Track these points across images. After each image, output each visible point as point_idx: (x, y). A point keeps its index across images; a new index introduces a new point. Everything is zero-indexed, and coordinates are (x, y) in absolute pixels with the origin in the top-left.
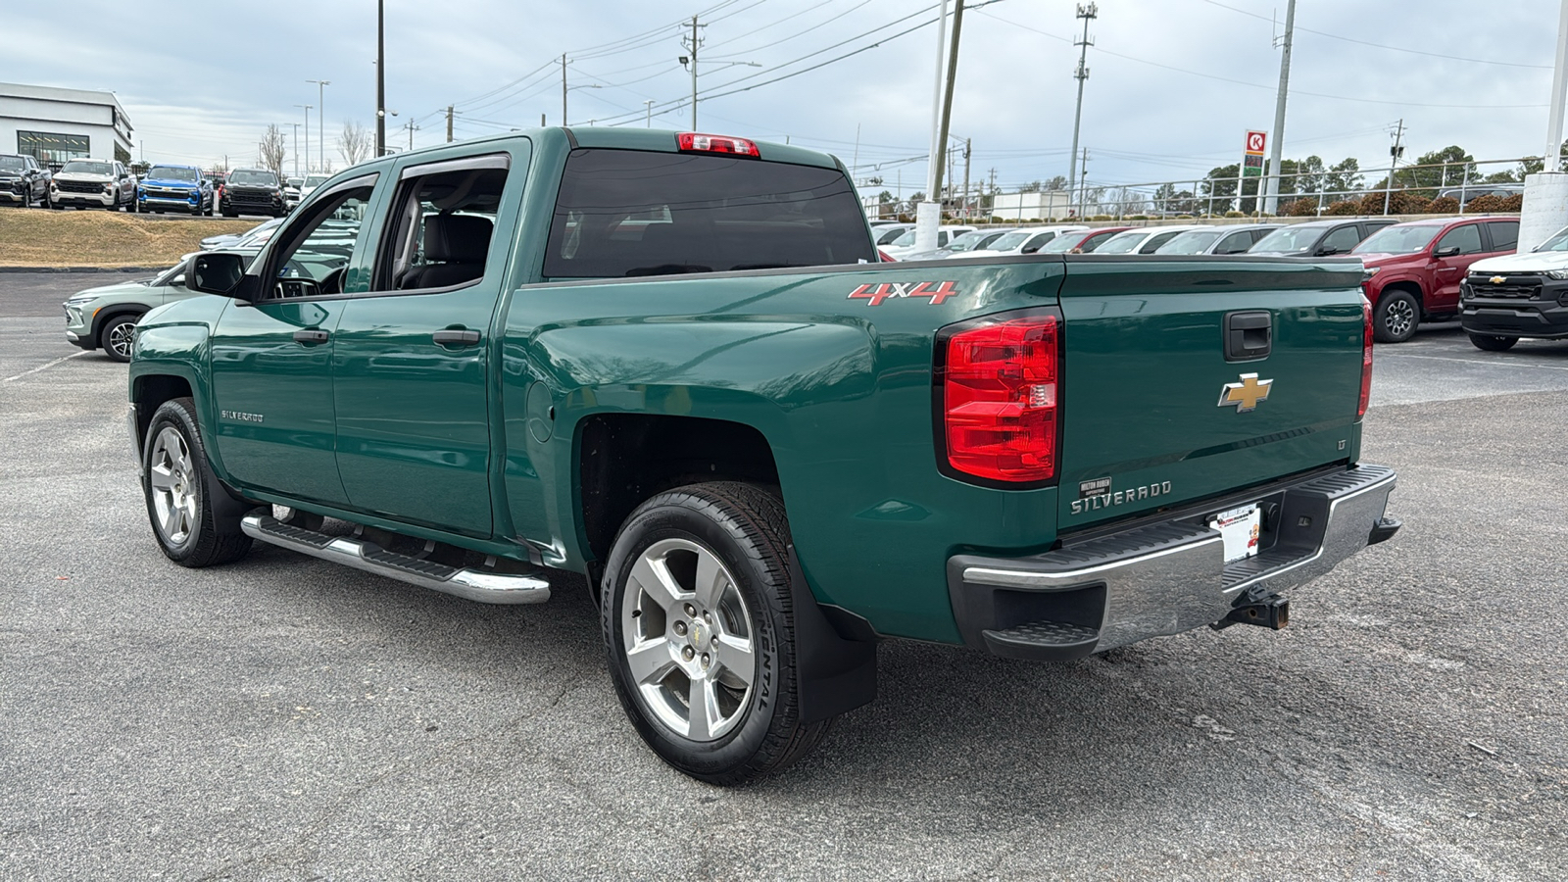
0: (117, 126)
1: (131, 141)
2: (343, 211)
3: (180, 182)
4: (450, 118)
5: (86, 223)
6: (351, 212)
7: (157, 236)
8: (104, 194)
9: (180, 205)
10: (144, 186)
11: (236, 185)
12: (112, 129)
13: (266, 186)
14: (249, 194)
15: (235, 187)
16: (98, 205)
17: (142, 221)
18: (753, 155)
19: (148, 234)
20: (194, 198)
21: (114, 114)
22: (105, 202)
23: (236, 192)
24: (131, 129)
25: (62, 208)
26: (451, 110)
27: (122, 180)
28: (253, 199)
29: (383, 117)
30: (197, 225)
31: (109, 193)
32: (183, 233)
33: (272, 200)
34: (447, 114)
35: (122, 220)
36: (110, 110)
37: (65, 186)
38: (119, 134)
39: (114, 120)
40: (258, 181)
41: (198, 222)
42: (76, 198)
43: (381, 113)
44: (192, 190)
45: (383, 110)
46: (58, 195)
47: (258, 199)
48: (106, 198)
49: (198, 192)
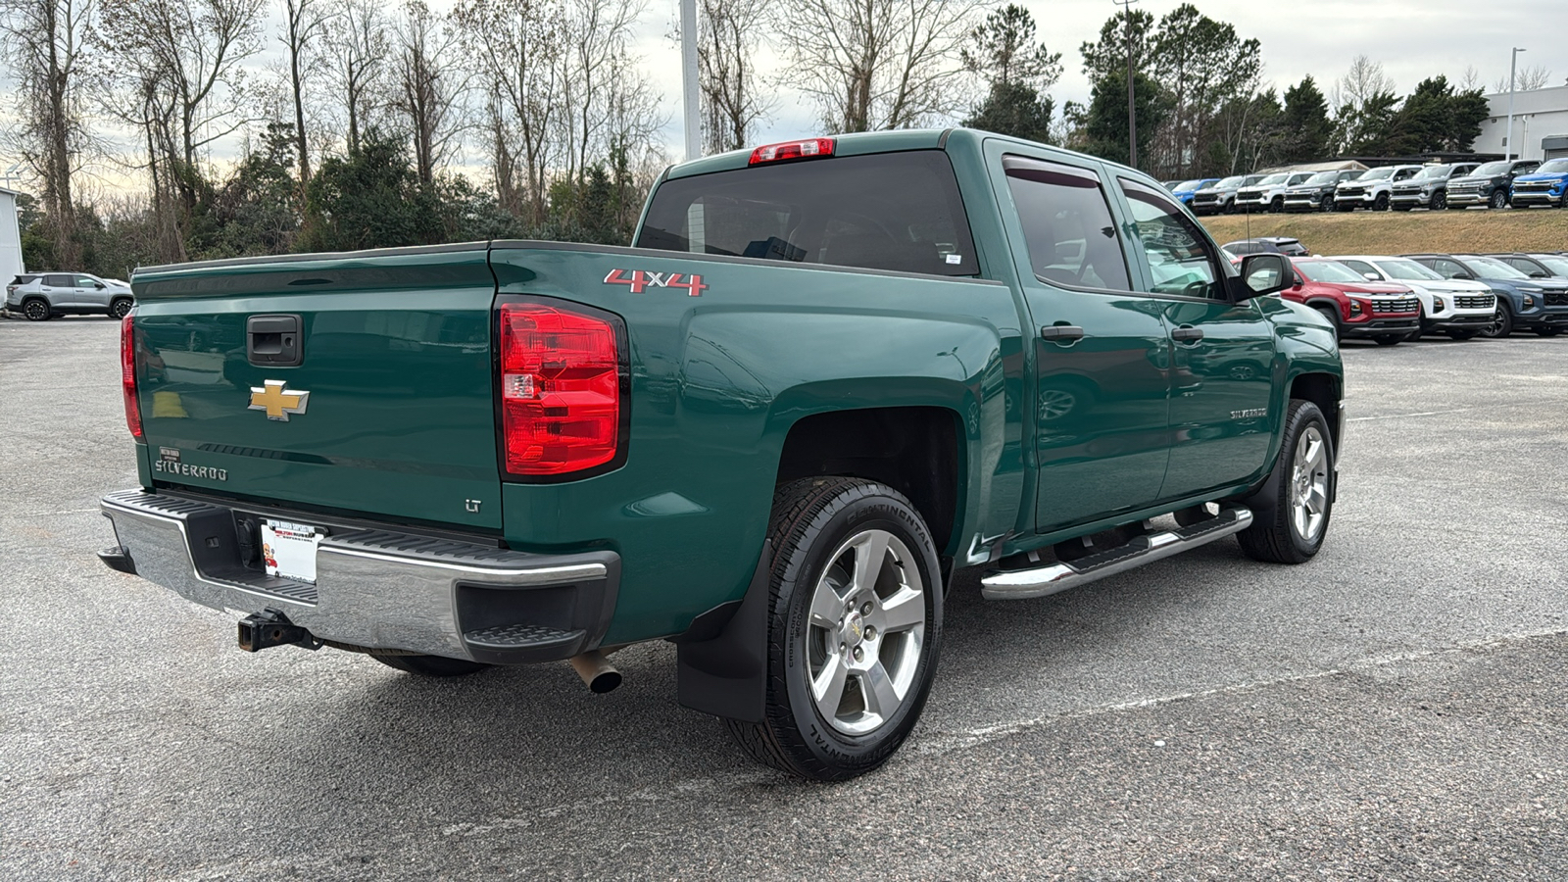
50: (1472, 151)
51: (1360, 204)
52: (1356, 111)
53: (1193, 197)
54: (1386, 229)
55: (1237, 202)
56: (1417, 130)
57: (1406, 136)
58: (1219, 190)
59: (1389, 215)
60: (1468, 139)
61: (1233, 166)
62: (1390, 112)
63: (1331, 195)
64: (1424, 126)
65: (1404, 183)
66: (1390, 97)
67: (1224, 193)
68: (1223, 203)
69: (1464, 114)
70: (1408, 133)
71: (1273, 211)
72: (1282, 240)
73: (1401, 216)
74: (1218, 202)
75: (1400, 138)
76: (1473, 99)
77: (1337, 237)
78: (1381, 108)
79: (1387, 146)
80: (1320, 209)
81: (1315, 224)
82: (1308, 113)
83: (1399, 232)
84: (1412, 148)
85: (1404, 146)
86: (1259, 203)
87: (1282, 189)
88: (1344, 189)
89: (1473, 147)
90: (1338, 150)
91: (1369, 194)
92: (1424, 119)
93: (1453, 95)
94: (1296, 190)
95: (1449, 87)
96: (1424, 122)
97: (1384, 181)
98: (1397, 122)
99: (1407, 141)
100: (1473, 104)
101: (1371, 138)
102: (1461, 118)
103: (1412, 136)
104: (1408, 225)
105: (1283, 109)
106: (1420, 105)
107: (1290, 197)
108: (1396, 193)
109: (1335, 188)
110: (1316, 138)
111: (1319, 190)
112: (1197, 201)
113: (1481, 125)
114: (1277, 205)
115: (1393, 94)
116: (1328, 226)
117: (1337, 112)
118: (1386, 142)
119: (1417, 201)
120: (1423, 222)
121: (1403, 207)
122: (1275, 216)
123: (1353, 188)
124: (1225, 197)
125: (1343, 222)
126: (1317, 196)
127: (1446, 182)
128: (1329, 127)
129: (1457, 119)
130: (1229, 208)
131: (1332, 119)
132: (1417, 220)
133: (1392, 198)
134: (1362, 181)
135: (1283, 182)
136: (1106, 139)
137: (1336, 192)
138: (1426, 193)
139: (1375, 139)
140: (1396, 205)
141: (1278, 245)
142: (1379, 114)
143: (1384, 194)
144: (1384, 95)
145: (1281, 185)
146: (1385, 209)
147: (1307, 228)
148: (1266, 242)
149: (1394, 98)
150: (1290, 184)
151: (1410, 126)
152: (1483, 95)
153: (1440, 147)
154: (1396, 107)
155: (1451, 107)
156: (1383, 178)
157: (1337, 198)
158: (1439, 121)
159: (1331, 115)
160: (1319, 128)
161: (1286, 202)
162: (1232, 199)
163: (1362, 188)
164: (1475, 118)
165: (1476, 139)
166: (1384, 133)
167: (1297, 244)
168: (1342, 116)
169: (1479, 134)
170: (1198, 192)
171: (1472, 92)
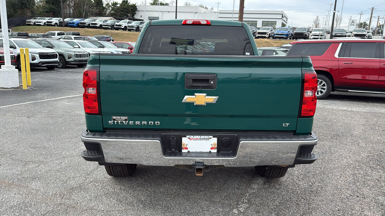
0: (283, 18)
1: (287, 22)
2: (321, 37)
3: (284, 31)
4: (372, 11)
5: (261, 42)
6: (323, 37)
7: (275, 44)
8: (267, 35)
9: (283, 37)
10: (275, 33)
11: (296, 32)
12: (282, 19)
13: (303, 32)
14: (298, 34)
15: (295, 32)
16: (265, 37)
17: (273, 41)
18: (208, 24)
19: (273, 44)
20: (286, 35)
21: (283, 16)
22: (267, 37)
23: (295, 33)
24: (287, 19)
25: (258, 38)
26: (373, 8)
27: (271, 31)
28: (299, 35)
29: (335, 12)
30: (285, 42)
31: (268, 34)
32: (281, 43)
33: (304, 35)
34: (372, 9)
35: (269, 41)
36: (282, 15)
37: (259, 33)
38: (284, 20)
39: (282, 17)
40: (302, 30)
41: (285, 41)
42: (261, 36)
43: (334, 11)
44: (286, 33)
45: (335, 11)
46: (258, 35)
47: (301, 35)
48: (267, 36)
49: (287, 33)
50: (134, 18)
51: (121, 29)
52: (109, 5)
53: (79, 23)
54: (128, 35)
55: (91, 25)
56: (123, 11)
57: (121, 13)
58: (86, 22)
59: (127, 32)
60: (133, 15)
61: (84, 16)
62: (117, 6)
63: (114, 26)
64: (125, 11)
65: (130, 25)
66: (117, 3)
67: (87, 23)
68: (87, 25)
69: (133, 9)
70: (121, 12)
71: (100, 28)
72: (108, 36)
73: (130, 32)
74: (86, 25)
75: (120, 13)
76: (134, 6)
77: (117, 36)
78: (115, 5)
79: (117, 14)
80: (111, 29)
81: (112, 33)
82: (99, 4)
83: (131, 36)
84: (122, 16)
85: (121, 15)
86: (96, 26)
87: (101, 23)
88: (117, 25)
89: (135, 17)
90: (106, 14)
91: (123, 26)
92: (125, 9)
93: (130, 4)
94: (105, 24)
95: (129, 2)
96: (125, 10)
97: (125, 24)
98: (119, 9)
99: (121, 14)
100: (134, 7)
101: (113, 12)
102: (132, 10)
103: (122, 13)
104: (132, 35)
105: (93, 2)
106: (123, 6)
107: (104, 25)
108: (129, 27)
109: (114, 24)
110: (102, 10)
111: (111, 24)
112: (91, 24)
113: (136, 12)
114: (101, 27)
115: (118, 2)
116: (115, 33)
117: (105, 5)
118: (117, 13)
119: (133, 29)
120: (135, 34)
121: (130, 30)
122: (101, 30)
123: (119, 25)
124: (88, 24)
125: (118, 33)
126: (110, 26)
127: (139, 25)
128: (104, 8)
129: (131, 10)
130: (89, 26)
131: (104, 6)
132: (134, 34)
133: (128, 28)
134: (120, 23)
135: (102, 21)
136: (51, 5)
137: (115, 25)
138: (135, 27)
139: (114, 12)
140: (129, 30)
141: (107, 37)
142: (115, 7)
143: (126, 27)
144: (115, 2)
145: (101, 22)
146: (126, 30)
147: (110, 34)
148: (104, 36)
149: (118, 3)
150: (103, 22)
151: (122, 10)
152: (136, 5)
153: (127, 16)
154: (118, 5)
155: (130, 7)
156: (125, 23)
157: (115, 27)
158: (128, 10)
159: (104, 5)
160: (102, 8)
161: (103, 26)
162: (89, 24)
163: (121, 25)
164: (135, 10)
165: (135, 15)
166: (116, 11)
167: (111, 38)
168: (107, 6)
169: (136, 14)
170: (80, 22)
171: (134, 4)
